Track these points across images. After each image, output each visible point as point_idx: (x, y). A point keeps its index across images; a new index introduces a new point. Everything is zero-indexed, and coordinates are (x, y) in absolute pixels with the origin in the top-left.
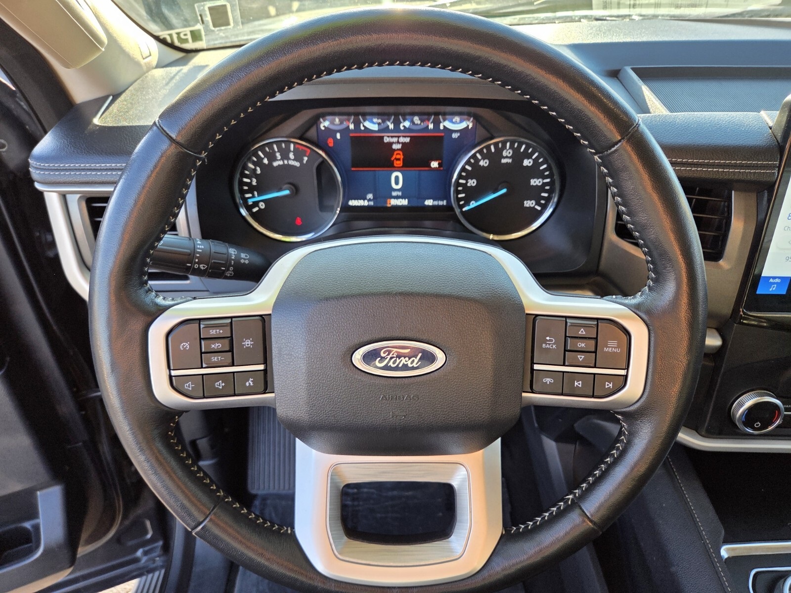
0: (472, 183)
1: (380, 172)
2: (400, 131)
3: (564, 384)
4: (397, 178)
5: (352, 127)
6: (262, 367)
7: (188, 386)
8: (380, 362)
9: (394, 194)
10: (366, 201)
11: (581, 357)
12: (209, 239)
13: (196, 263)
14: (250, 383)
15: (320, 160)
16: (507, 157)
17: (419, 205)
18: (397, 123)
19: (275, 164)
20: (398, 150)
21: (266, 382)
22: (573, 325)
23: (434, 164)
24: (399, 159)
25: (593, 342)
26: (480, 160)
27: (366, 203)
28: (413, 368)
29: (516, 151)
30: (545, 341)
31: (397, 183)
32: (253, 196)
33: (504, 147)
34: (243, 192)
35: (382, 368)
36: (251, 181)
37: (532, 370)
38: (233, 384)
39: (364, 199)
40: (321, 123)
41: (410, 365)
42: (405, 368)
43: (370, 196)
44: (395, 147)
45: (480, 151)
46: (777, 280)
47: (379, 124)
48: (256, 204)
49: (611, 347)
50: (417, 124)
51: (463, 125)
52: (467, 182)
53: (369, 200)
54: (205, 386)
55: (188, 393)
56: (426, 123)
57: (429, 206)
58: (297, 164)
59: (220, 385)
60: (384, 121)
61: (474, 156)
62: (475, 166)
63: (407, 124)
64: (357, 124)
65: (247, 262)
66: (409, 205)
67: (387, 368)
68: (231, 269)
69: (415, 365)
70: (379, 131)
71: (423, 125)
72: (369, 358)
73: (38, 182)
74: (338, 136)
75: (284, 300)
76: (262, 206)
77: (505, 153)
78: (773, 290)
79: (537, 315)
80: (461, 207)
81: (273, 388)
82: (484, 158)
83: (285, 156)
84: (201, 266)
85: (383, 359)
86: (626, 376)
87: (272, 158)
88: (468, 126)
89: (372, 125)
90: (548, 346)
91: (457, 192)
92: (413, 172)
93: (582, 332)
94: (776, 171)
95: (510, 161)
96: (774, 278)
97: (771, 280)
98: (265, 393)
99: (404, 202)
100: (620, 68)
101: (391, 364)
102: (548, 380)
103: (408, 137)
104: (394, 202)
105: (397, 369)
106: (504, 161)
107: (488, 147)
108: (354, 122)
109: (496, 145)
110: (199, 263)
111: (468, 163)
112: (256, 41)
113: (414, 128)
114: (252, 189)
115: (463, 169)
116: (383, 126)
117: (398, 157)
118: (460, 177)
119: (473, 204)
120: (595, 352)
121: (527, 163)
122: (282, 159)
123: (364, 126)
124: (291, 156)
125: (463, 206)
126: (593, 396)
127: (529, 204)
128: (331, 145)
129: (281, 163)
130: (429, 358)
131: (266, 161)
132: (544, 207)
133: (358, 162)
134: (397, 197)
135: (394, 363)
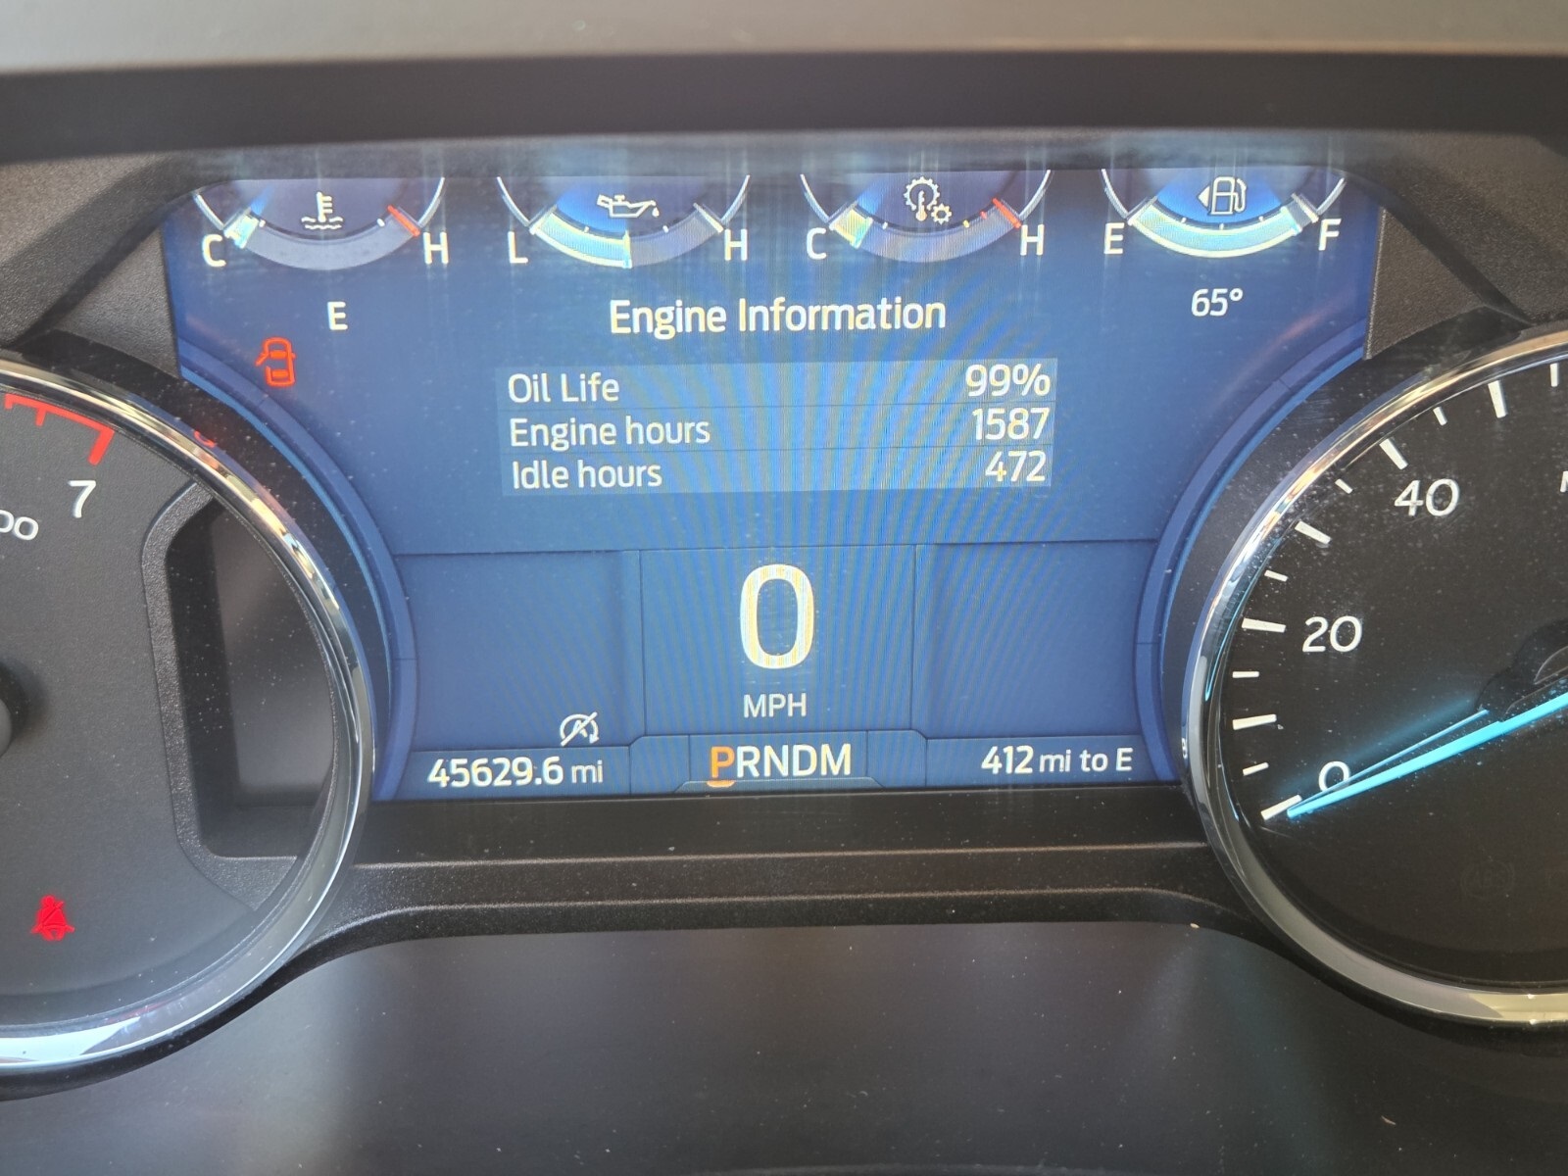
4: (777, 602)
5: (436, 248)
9: (756, 707)
15: (195, 499)
18: (776, 224)
26: (1399, 481)
31: (776, 635)
39: (539, 745)
40: (200, 226)
43: (583, 725)
50: (929, 227)
51: (1279, 228)
52: (1298, 632)
56: (993, 220)
60: (676, 210)
62: (1365, 518)
66: (868, 780)
74: (335, 314)
80: (1252, 796)
82: (1423, 470)
108: (453, 216)
115: (1287, 549)
116: (671, 244)
123: (527, 242)
125: (1265, 790)
134: (777, 731)
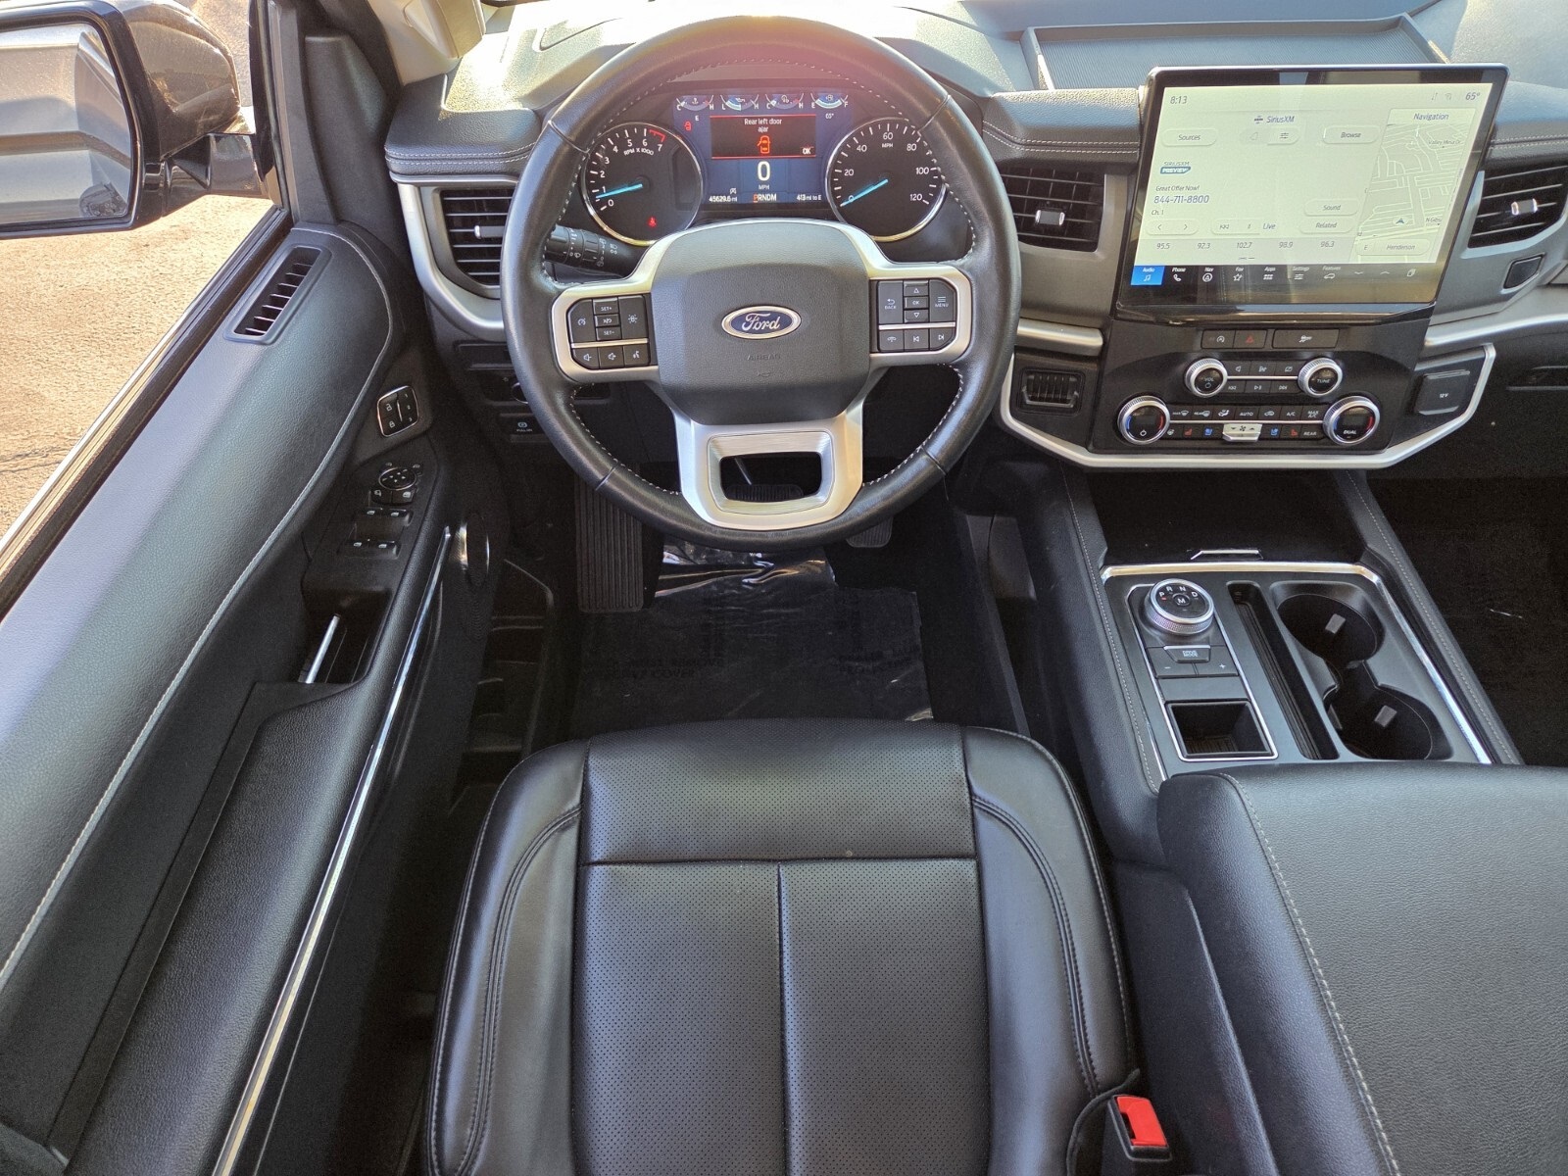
0: (849, 173)
1: (744, 161)
2: (767, 112)
3: (904, 342)
4: (764, 167)
5: (712, 107)
6: (645, 341)
7: (587, 358)
8: (746, 326)
9: (761, 187)
10: (729, 197)
11: (917, 314)
12: (579, 228)
13: (571, 251)
14: (636, 355)
15: (676, 147)
16: (888, 141)
17: (791, 200)
18: (763, 101)
19: (626, 153)
20: (764, 133)
21: (649, 356)
22: (908, 286)
23: (807, 151)
24: (765, 145)
25: (925, 300)
26: (857, 146)
27: (728, 199)
28: (774, 331)
29: (898, 133)
30: (887, 303)
31: (764, 174)
32: (601, 192)
33: (884, 130)
34: (590, 187)
35: (747, 332)
36: (600, 174)
37: (878, 331)
38: (622, 357)
40: (677, 103)
41: (771, 328)
42: (767, 330)
43: (733, 190)
44: (760, 130)
45: (857, 135)
46: (1151, 270)
47: (742, 103)
48: (604, 201)
49: (941, 302)
50: (785, 103)
51: (838, 103)
52: (843, 172)
53: (733, 195)
54: (600, 359)
55: (587, 364)
56: (795, 102)
57: (801, 202)
58: (651, 152)
59: (612, 356)
60: (747, 101)
61: (849, 140)
62: (852, 151)
63: (774, 103)
64: (718, 103)
65: (616, 252)
67: (751, 331)
68: (602, 258)
69: (775, 327)
70: (742, 112)
71: (792, 105)
72: (737, 323)
73: (394, 173)
74: (697, 118)
75: (660, 279)
76: (611, 203)
77: (885, 136)
78: (1147, 281)
79: (879, 281)
80: (838, 202)
81: (657, 361)
82: (861, 143)
83: (637, 144)
84: (576, 254)
85: (748, 324)
86: (955, 328)
87: (623, 146)
88: (843, 104)
89: (734, 105)
90: (889, 308)
91: (833, 184)
92: (783, 160)
93: (916, 291)
94: (1137, 151)
95: (891, 145)
96: (1148, 267)
97: (1145, 270)
98: (648, 365)
99: (773, 198)
100: (1021, 30)
101: (755, 327)
102: (892, 339)
103: (779, 118)
104: (761, 198)
105: (760, 332)
106: (884, 146)
107: (866, 130)
108: (714, 102)
109: (874, 126)
110: (574, 251)
111: (843, 148)
112: (629, 48)
113: (784, 107)
114: (599, 183)
115: (838, 156)
116: (747, 105)
117: (765, 142)
118: (835, 165)
119: (852, 199)
120: (928, 309)
121: (910, 147)
122: (634, 147)
123: (725, 106)
124: (645, 144)
126: (929, 349)
127: (916, 197)
128: (689, 129)
129: (633, 151)
130: (786, 321)
131: (616, 149)
132: (933, 201)
133: (720, 150)
134: (764, 192)
135: (757, 326)
